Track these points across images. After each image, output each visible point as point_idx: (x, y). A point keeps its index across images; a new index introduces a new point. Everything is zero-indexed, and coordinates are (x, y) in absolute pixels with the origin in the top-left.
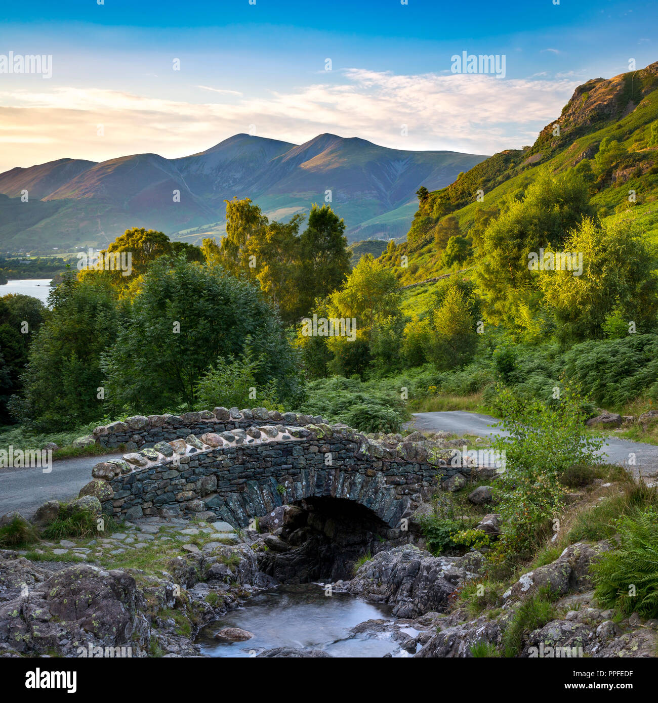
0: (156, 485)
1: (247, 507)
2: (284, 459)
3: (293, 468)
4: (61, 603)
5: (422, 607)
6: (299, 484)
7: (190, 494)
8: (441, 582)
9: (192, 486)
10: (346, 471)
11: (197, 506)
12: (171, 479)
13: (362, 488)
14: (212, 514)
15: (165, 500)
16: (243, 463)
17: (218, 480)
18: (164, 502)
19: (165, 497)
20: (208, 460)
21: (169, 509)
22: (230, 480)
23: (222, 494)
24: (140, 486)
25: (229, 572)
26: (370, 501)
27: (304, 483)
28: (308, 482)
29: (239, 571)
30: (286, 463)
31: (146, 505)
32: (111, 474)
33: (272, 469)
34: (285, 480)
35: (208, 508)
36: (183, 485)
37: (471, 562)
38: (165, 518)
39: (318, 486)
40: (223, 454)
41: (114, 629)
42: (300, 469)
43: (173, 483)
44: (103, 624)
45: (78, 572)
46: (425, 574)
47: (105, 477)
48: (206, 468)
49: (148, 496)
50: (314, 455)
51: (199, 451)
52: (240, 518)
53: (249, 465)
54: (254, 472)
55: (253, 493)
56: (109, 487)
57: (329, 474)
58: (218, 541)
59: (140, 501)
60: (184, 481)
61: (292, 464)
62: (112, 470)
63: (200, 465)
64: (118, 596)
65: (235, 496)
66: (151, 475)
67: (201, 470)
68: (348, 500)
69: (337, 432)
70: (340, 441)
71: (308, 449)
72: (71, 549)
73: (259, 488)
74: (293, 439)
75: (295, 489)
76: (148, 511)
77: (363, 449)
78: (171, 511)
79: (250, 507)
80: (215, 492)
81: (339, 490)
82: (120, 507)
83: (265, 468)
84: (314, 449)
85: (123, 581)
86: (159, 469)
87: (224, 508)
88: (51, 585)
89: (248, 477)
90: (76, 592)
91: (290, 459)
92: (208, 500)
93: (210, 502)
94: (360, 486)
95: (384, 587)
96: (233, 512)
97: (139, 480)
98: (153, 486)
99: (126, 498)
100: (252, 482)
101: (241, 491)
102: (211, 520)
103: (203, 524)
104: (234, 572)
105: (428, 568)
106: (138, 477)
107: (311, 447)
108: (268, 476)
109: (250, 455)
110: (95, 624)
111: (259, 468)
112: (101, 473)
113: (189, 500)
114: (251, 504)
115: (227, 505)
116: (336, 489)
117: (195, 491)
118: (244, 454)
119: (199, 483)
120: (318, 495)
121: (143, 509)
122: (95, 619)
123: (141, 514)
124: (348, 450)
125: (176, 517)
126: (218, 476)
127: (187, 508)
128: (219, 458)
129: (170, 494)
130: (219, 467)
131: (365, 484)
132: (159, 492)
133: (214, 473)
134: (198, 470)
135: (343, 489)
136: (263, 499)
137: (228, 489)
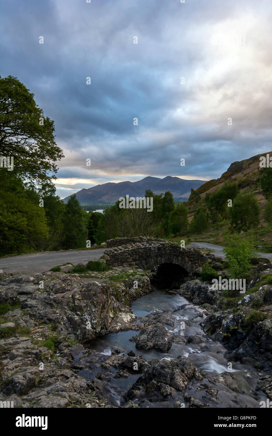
0: (122, 257)
1: (148, 265)
3: (161, 254)
4: (85, 294)
5: (203, 301)
7: (131, 260)
8: (209, 293)
9: (132, 258)
10: (176, 256)
11: (133, 264)
12: (126, 256)
13: (181, 261)
14: (137, 266)
16: (146, 252)
17: (139, 257)
18: (124, 262)
19: (124, 260)
20: (137, 251)
21: (125, 264)
22: (142, 257)
23: (140, 261)
24: (117, 257)
25: (141, 285)
26: (183, 265)
27: (164, 259)
28: (165, 259)
29: (145, 284)
31: (119, 263)
32: (109, 253)
34: (159, 257)
35: (136, 264)
36: (129, 257)
38: (124, 267)
39: (168, 260)
41: (101, 305)
42: (163, 255)
44: (97, 302)
45: (91, 284)
46: (203, 290)
47: (107, 254)
48: (136, 253)
49: (119, 260)
50: (167, 251)
51: (134, 248)
52: (145, 268)
55: (149, 261)
56: (108, 257)
57: (171, 256)
58: (139, 274)
59: (117, 261)
60: (129, 256)
62: (109, 252)
63: (134, 252)
64: (104, 293)
65: (144, 261)
66: (120, 254)
67: (134, 253)
68: (177, 264)
69: (174, 244)
70: (174, 247)
71: (165, 249)
72: (96, 274)
73: (151, 259)
74: (161, 246)
75: (162, 260)
76: (119, 264)
80: (138, 260)
82: (111, 263)
83: (153, 254)
84: (167, 249)
85: (105, 288)
86: (122, 253)
87: (141, 265)
88: (83, 287)
89: (148, 256)
90: (90, 290)
91: (160, 251)
92: (136, 262)
94: (180, 261)
95: (189, 293)
96: (143, 266)
97: (117, 255)
99: (113, 260)
100: (149, 258)
101: (146, 260)
102: (137, 268)
103: (134, 269)
104: (143, 285)
105: (204, 288)
106: (117, 254)
110: (95, 302)
112: (106, 252)
113: (131, 262)
115: (142, 264)
116: (173, 261)
118: (147, 250)
119: (134, 257)
120: (168, 263)
121: (118, 264)
122: (95, 301)
123: (117, 265)
125: (127, 267)
127: (130, 264)
128: (140, 250)
129: (126, 260)
130: (140, 252)
131: (182, 260)
132: (122, 259)
133: (138, 254)
134: (133, 253)
135: (175, 261)
136: (152, 263)
137: (142, 259)
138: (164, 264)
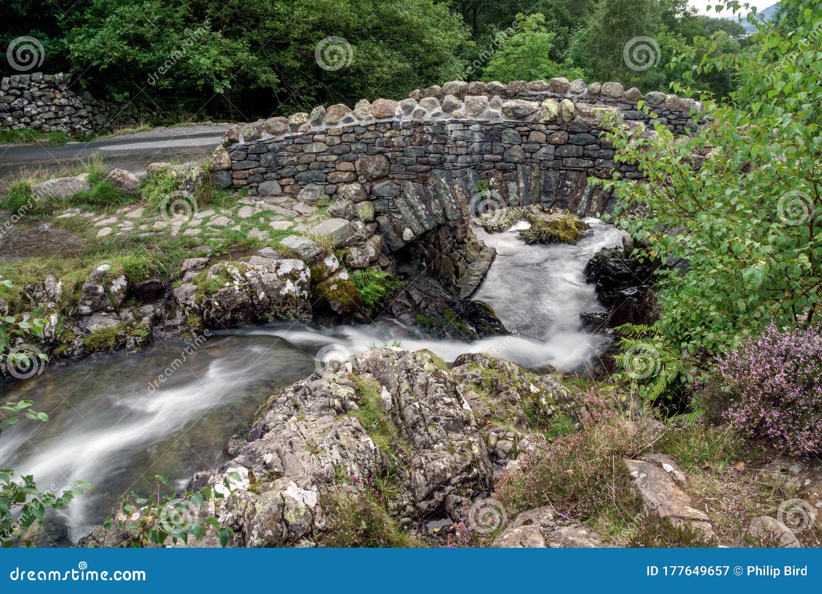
0: (295, 159)
1: (433, 204)
2: (487, 146)
3: (502, 161)
6: (512, 185)
7: (345, 175)
9: (349, 166)
10: (597, 177)
12: (317, 154)
15: (311, 179)
16: (422, 145)
17: (388, 163)
18: (304, 181)
19: (307, 174)
20: (368, 135)
21: (309, 190)
22: (405, 164)
23: (397, 181)
24: (271, 157)
27: (522, 185)
28: (527, 185)
30: (490, 152)
31: (284, 181)
33: (468, 158)
34: (489, 175)
35: (377, 196)
36: (334, 162)
39: (544, 193)
40: (393, 129)
42: (515, 163)
43: (319, 158)
48: (367, 144)
49: (285, 171)
50: (538, 146)
51: (355, 122)
53: (432, 148)
54: (440, 158)
55: (439, 187)
56: (224, 154)
57: (566, 177)
59: (274, 175)
60: (334, 158)
61: (501, 154)
63: (357, 140)
65: (413, 186)
66: (288, 145)
67: (360, 146)
70: (588, 129)
71: (528, 136)
73: (448, 181)
74: (503, 119)
75: (506, 191)
76: (287, 189)
78: (309, 193)
79: (436, 204)
81: (583, 205)
82: (244, 179)
83: (457, 155)
84: (538, 136)
86: (297, 140)
87: (401, 200)
89: (432, 165)
91: (498, 148)
92: (376, 186)
93: (378, 189)
96: (411, 207)
97: (270, 151)
98: (290, 159)
99: (250, 171)
100: (437, 172)
101: (422, 182)
106: (270, 146)
107: (534, 133)
108: (462, 167)
111: (447, 153)
113: (340, 183)
114: (437, 200)
115: (404, 197)
116: (576, 201)
117: (352, 172)
118: (423, 132)
119: (359, 163)
121: (282, 187)
123: (278, 190)
128: (387, 134)
129: (317, 172)
130: (388, 144)
132: (300, 168)
134: (354, 147)
136: (455, 197)
137: (404, 177)
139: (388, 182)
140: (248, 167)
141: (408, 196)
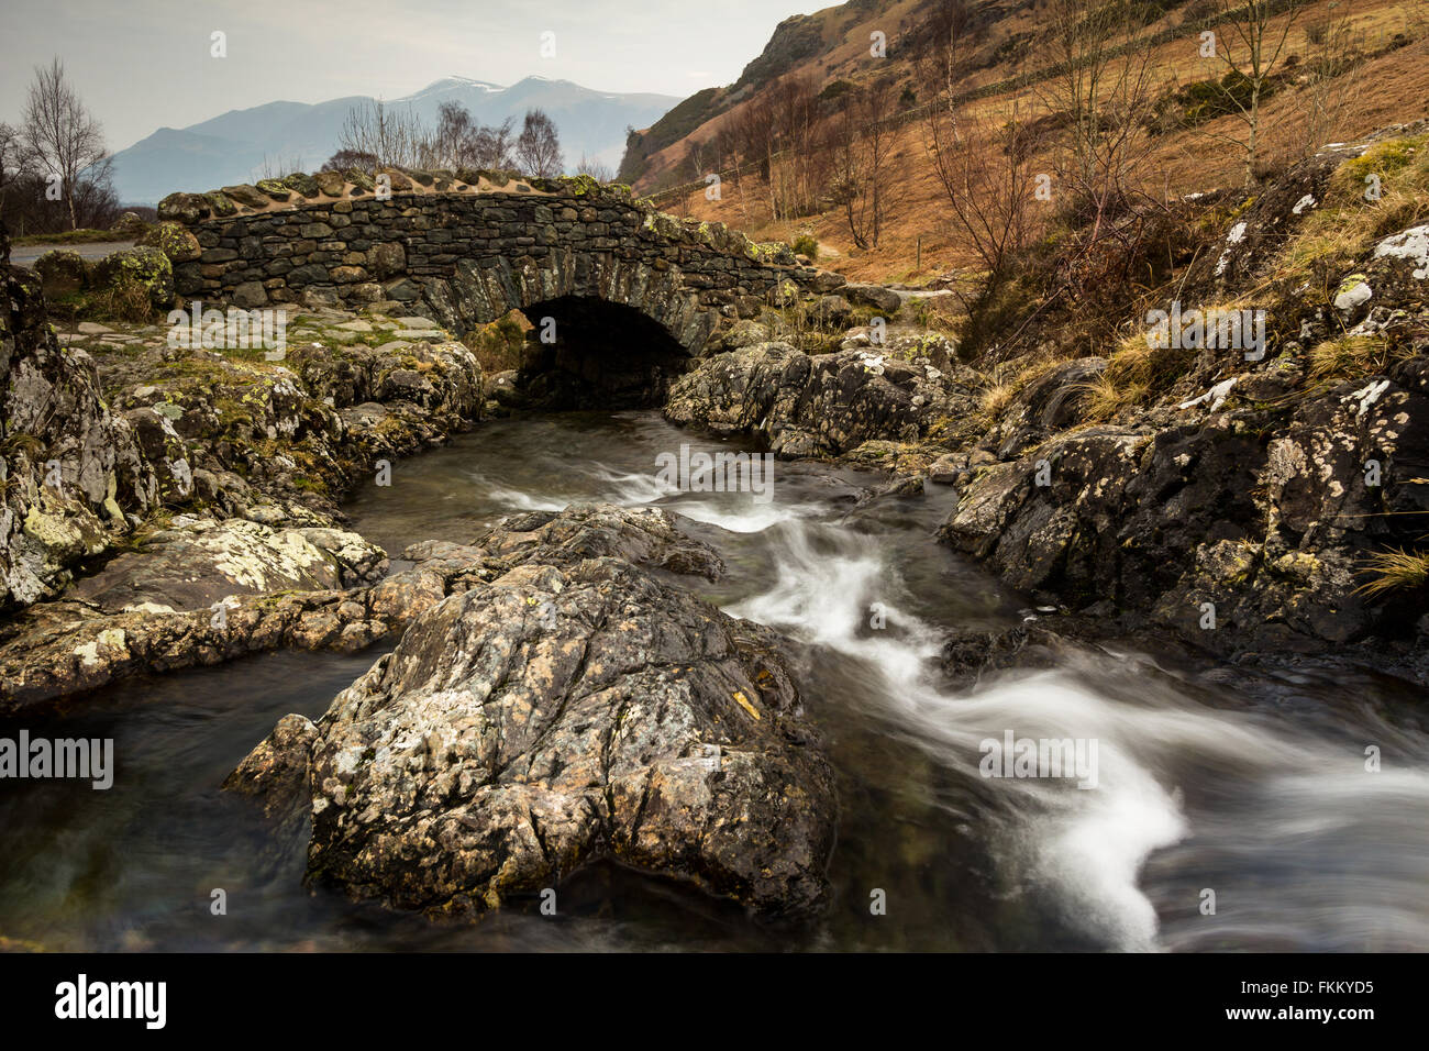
0: (289, 246)
1: (461, 305)
2: (520, 226)
3: (536, 244)
5: (841, 436)
6: (547, 272)
7: (356, 272)
8: (880, 382)
9: (360, 257)
10: (622, 258)
11: (371, 292)
12: (319, 240)
13: (648, 288)
14: (395, 303)
15: (310, 278)
16: (449, 227)
17: (407, 253)
18: (308, 280)
19: (309, 270)
20: (386, 213)
21: (318, 293)
22: (428, 254)
23: (417, 278)
24: (256, 243)
25: (427, 385)
26: (660, 311)
27: (556, 272)
28: (562, 271)
29: (447, 386)
30: (524, 235)
31: (272, 283)
32: (192, 212)
33: (501, 243)
34: (523, 263)
35: (388, 296)
36: (341, 252)
37: (924, 352)
38: (309, 307)
39: (578, 279)
40: (414, 205)
42: (549, 246)
43: (323, 246)
46: (827, 377)
47: (179, 217)
48: (384, 226)
49: (275, 265)
50: (570, 225)
51: (368, 194)
52: (450, 323)
53: (461, 231)
54: (469, 244)
55: (470, 282)
56: (190, 235)
57: (596, 260)
58: (404, 339)
59: (259, 272)
60: (342, 245)
61: (535, 236)
62: (194, 205)
63: (372, 220)
65: (439, 283)
66: (279, 226)
67: (374, 229)
68: (626, 305)
70: (612, 205)
71: (560, 213)
72: (96, 335)
73: (479, 272)
74: (534, 192)
75: (542, 281)
76: (277, 294)
77: (649, 223)
78: (322, 296)
79: (467, 305)
80: (401, 273)
81: (613, 289)
82: (219, 278)
83: (489, 239)
84: (570, 213)
86: (292, 218)
87: (420, 300)
89: (461, 253)
91: (532, 229)
92: (391, 287)
93: (394, 290)
94: (644, 286)
95: (736, 411)
96: (435, 306)
97: (253, 233)
98: (282, 247)
99: (228, 264)
100: (466, 262)
101: (449, 277)
102: (396, 313)
103: (380, 317)
104: (436, 385)
105: (832, 367)
106: (252, 227)
107: (566, 210)
108: (494, 254)
109: (461, 213)
111: (478, 237)
112: (174, 209)
113: (354, 282)
114: (468, 300)
115: (426, 299)
116: (607, 285)
117: (365, 267)
118: (450, 211)
119: (372, 254)
120: (579, 294)
121: (268, 290)
123: (263, 298)
124: (625, 222)
125: (329, 306)
126: (405, 245)
127: (353, 295)
128: (407, 213)
129: (319, 268)
130: (407, 227)
131: (652, 283)
132: (296, 261)
133: (400, 239)
134: (367, 230)
135: (618, 288)
136: (489, 294)
137: (427, 271)
138: (555, 300)
139: (404, 280)
140: (224, 258)
141: (432, 297)
